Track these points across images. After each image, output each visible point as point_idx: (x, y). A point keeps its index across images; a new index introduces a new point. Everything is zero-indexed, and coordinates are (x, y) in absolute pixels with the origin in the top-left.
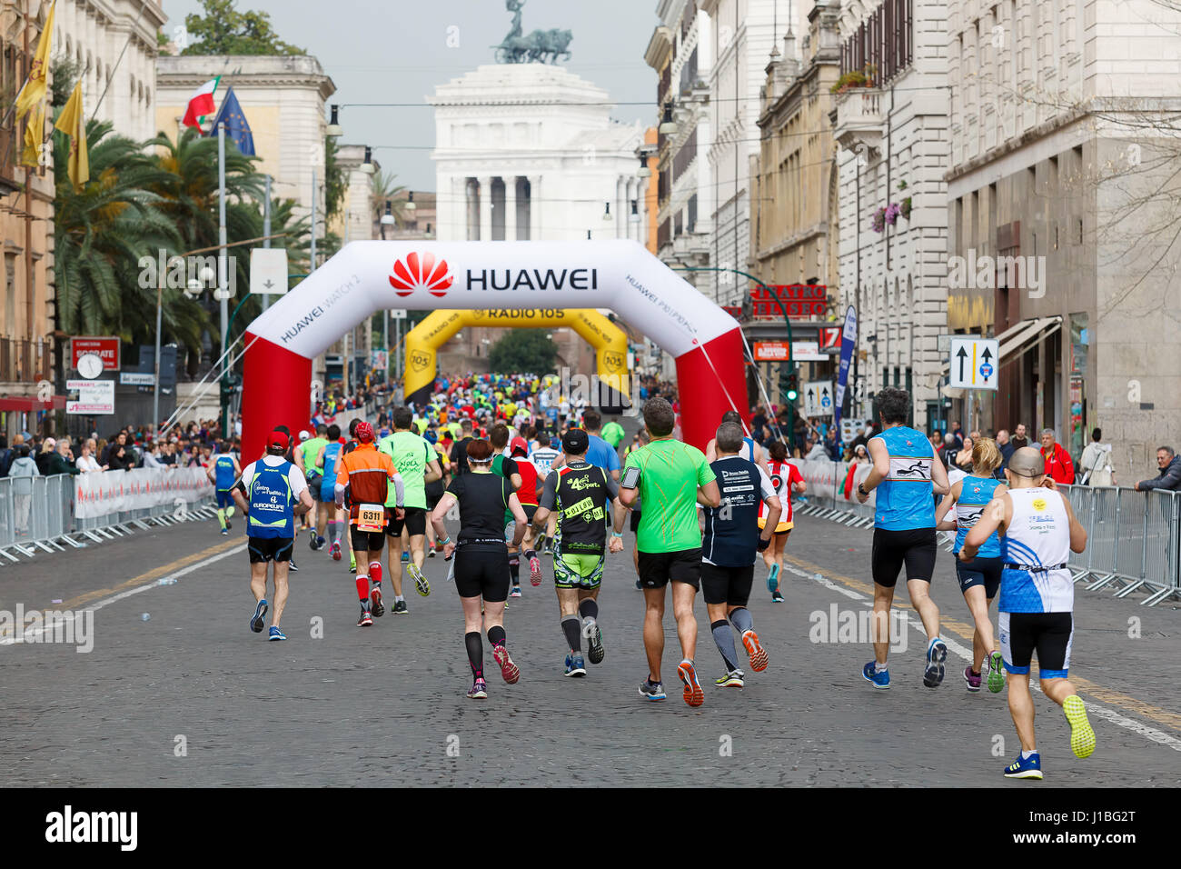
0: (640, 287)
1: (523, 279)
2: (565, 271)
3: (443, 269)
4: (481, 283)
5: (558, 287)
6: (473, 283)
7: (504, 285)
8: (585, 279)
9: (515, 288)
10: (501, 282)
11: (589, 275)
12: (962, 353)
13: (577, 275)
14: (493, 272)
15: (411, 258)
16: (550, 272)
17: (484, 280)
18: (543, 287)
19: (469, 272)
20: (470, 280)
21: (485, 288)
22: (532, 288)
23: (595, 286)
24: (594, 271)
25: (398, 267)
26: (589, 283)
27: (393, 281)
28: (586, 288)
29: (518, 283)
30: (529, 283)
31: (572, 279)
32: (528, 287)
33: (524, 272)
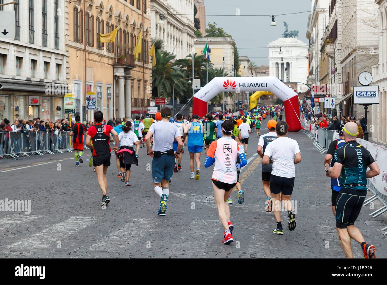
0: (276, 87)
1: (251, 85)
2: (260, 83)
3: (234, 83)
4: (242, 86)
5: (259, 87)
6: (241, 86)
7: (247, 86)
8: (264, 85)
9: (250, 87)
10: (246, 86)
11: (265, 84)
12: (327, 101)
13: (263, 84)
14: (245, 84)
15: (228, 81)
16: (257, 84)
17: (243, 85)
18: (256, 87)
19: (240, 84)
20: (240, 85)
21: (243, 87)
22: (253, 87)
23: (266, 86)
24: (266, 83)
25: (225, 83)
26: (265, 86)
27: (224, 85)
28: (264, 87)
29: (250, 86)
30: (252, 86)
31: (262, 85)
32: (252, 87)
33: (251, 83)
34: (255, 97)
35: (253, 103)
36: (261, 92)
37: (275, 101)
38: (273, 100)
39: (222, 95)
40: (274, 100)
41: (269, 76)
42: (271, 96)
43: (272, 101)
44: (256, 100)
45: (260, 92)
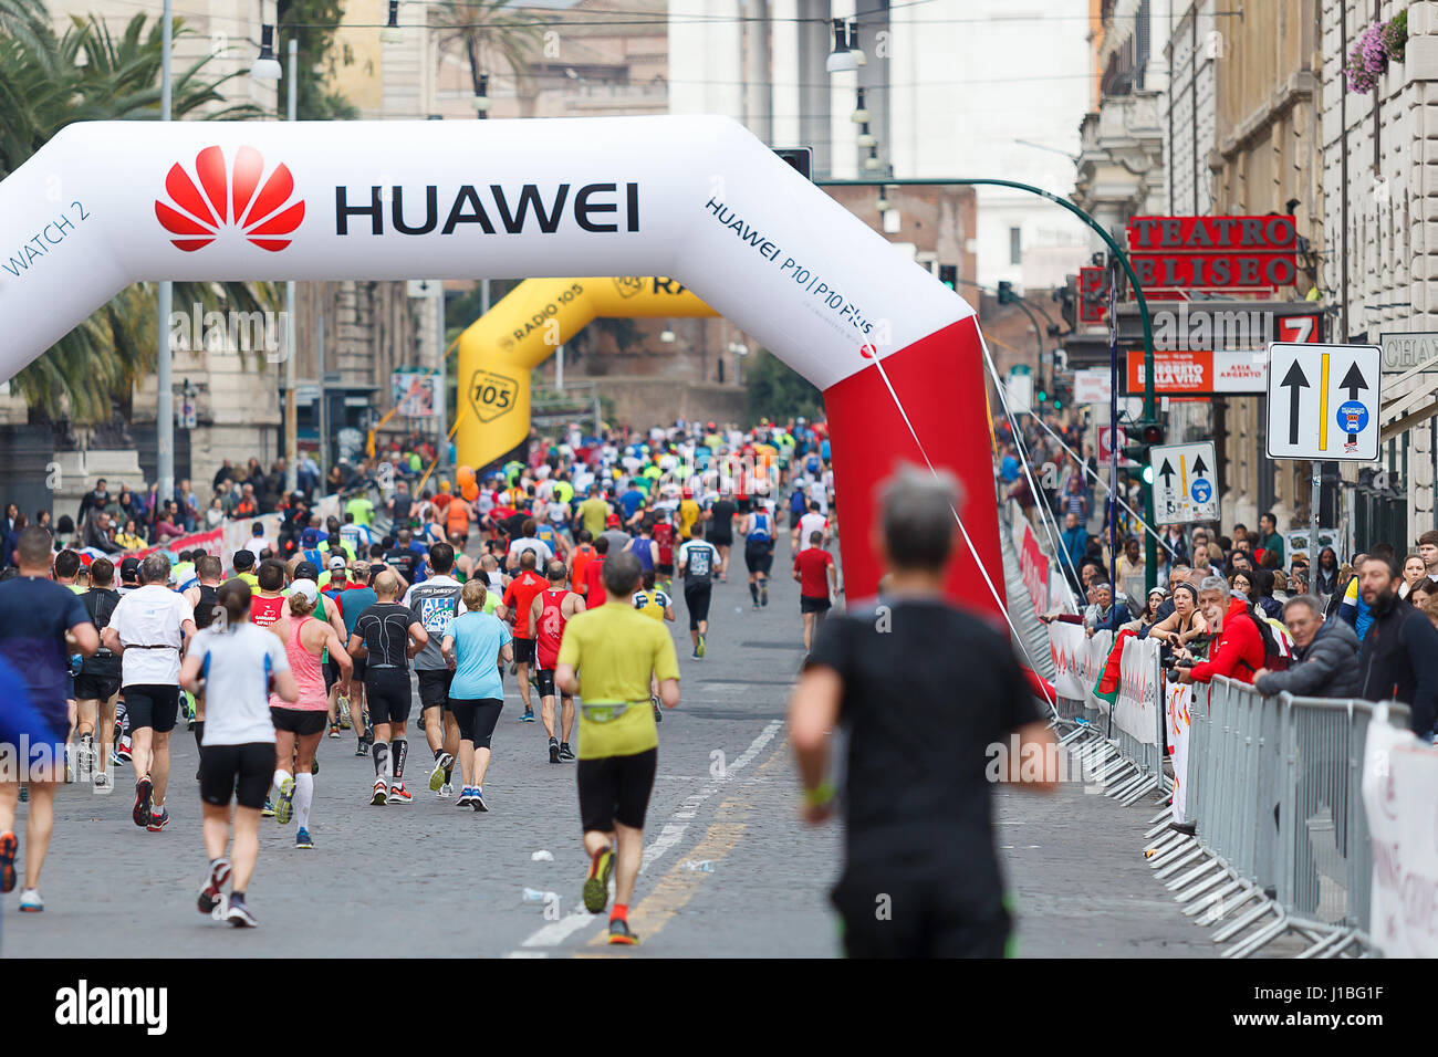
0: (738, 227)
1: (468, 208)
2: (564, 189)
3: (283, 184)
4: (369, 218)
5: (549, 226)
6: (350, 218)
7: (422, 222)
8: (612, 208)
9: (448, 229)
10: (415, 215)
11: (620, 198)
13: (592, 199)
14: (397, 191)
15: (206, 161)
16: (530, 192)
17: (375, 210)
18: (514, 226)
19: (341, 193)
20: (343, 211)
21: (378, 228)
22: (488, 229)
23: (633, 225)
24: (632, 189)
25: (176, 180)
26: (620, 217)
27: (163, 213)
28: (613, 228)
29: (456, 217)
30: (481, 217)
31: (582, 209)
32: (477, 226)
33: (468, 191)
34: (507, 343)
35: (487, 411)
36: (580, 281)
37: (734, 382)
38: (712, 371)
39: (149, 317)
40: (721, 378)
41: (663, 108)
42: (690, 330)
43: (693, 383)
44: (522, 377)
45: (563, 284)
